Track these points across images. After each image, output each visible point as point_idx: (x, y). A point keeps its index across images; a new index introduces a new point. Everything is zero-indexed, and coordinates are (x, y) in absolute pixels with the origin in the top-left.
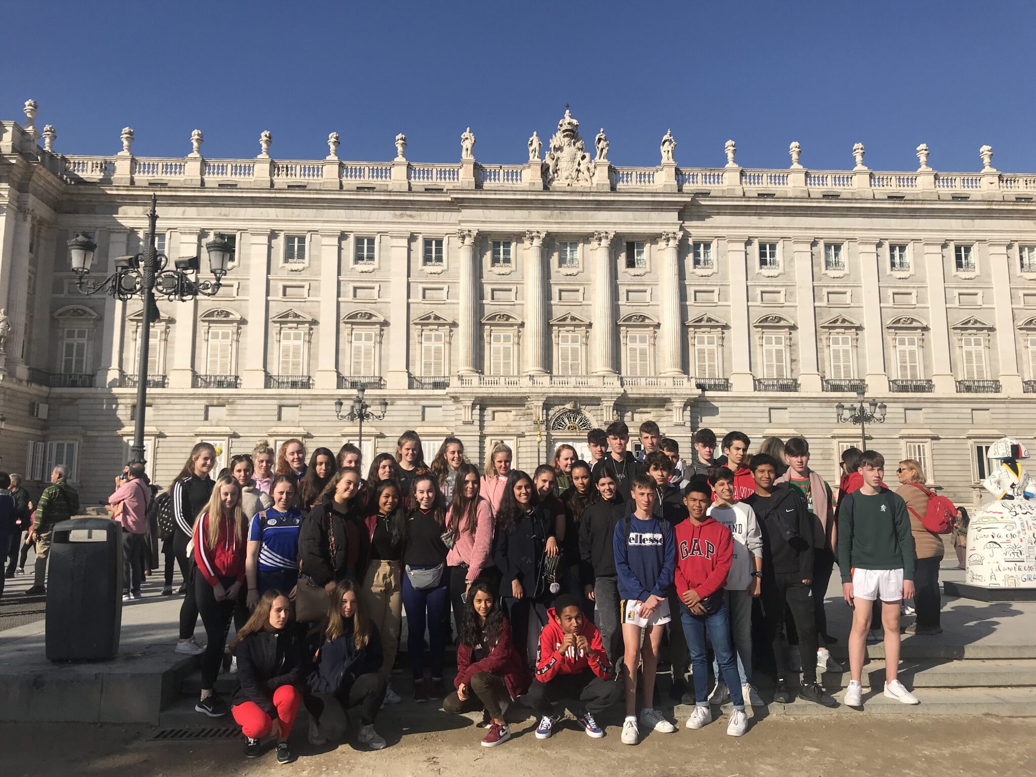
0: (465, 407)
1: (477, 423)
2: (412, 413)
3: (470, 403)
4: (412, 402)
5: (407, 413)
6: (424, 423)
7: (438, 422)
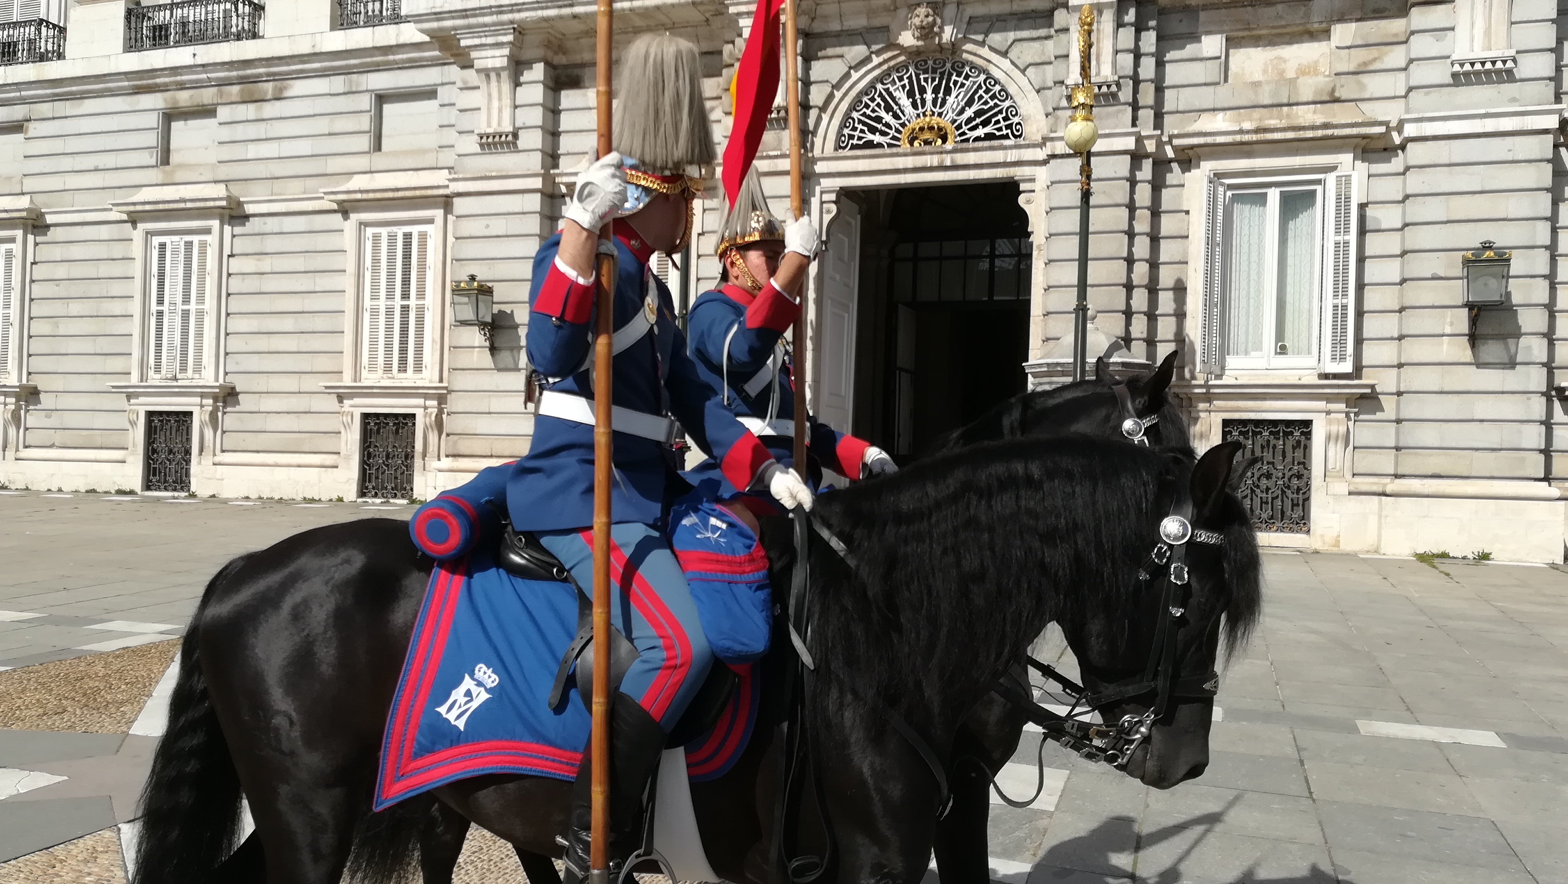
0: (486, 73)
1: (532, 139)
2: (342, 125)
3: (497, 58)
4: (338, 83)
5: (322, 125)
6: (378, 161)
7: (423, 152)
